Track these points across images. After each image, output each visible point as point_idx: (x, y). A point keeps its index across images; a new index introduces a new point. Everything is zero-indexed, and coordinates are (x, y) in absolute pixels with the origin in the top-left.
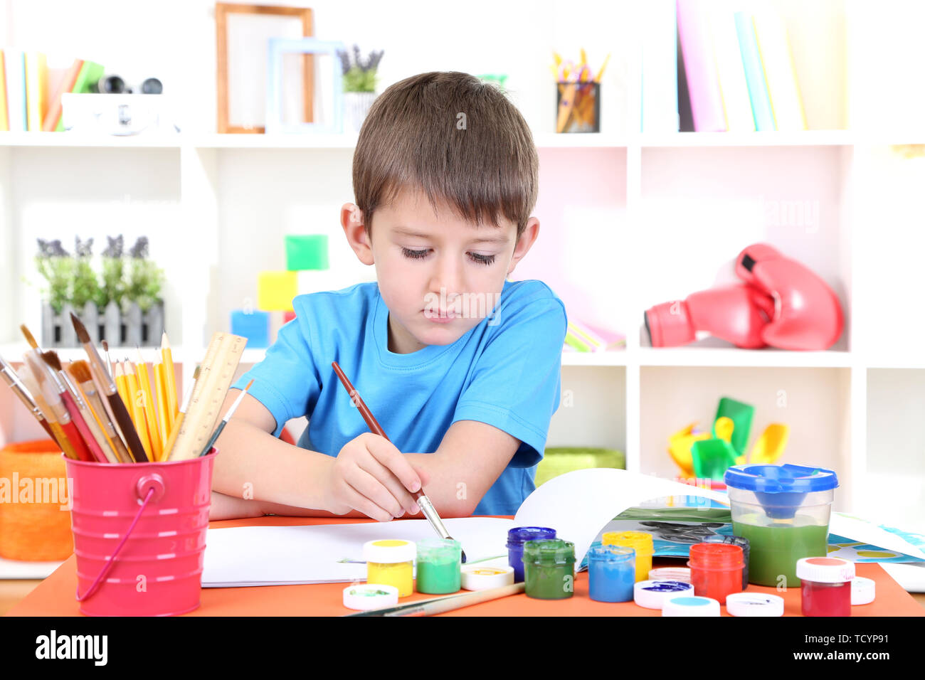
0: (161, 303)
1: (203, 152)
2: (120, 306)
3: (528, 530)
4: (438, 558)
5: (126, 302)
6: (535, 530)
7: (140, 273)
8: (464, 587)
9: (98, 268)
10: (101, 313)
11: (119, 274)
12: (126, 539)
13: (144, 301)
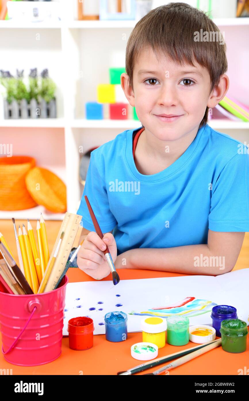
0: (54, 99)
1: (72, 30)
2: (37, 100)
3: (222, 307)
4: (177, 329)
5: (40, 99)
6: (225, 307)
7: (46, 84)
8: (191, 340)
9: (27, 83)
10: (29, 103)
11: (36, 85)
12: (24, 330)
13: (47, 98)
